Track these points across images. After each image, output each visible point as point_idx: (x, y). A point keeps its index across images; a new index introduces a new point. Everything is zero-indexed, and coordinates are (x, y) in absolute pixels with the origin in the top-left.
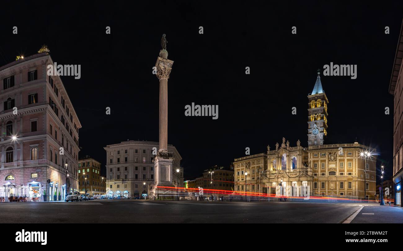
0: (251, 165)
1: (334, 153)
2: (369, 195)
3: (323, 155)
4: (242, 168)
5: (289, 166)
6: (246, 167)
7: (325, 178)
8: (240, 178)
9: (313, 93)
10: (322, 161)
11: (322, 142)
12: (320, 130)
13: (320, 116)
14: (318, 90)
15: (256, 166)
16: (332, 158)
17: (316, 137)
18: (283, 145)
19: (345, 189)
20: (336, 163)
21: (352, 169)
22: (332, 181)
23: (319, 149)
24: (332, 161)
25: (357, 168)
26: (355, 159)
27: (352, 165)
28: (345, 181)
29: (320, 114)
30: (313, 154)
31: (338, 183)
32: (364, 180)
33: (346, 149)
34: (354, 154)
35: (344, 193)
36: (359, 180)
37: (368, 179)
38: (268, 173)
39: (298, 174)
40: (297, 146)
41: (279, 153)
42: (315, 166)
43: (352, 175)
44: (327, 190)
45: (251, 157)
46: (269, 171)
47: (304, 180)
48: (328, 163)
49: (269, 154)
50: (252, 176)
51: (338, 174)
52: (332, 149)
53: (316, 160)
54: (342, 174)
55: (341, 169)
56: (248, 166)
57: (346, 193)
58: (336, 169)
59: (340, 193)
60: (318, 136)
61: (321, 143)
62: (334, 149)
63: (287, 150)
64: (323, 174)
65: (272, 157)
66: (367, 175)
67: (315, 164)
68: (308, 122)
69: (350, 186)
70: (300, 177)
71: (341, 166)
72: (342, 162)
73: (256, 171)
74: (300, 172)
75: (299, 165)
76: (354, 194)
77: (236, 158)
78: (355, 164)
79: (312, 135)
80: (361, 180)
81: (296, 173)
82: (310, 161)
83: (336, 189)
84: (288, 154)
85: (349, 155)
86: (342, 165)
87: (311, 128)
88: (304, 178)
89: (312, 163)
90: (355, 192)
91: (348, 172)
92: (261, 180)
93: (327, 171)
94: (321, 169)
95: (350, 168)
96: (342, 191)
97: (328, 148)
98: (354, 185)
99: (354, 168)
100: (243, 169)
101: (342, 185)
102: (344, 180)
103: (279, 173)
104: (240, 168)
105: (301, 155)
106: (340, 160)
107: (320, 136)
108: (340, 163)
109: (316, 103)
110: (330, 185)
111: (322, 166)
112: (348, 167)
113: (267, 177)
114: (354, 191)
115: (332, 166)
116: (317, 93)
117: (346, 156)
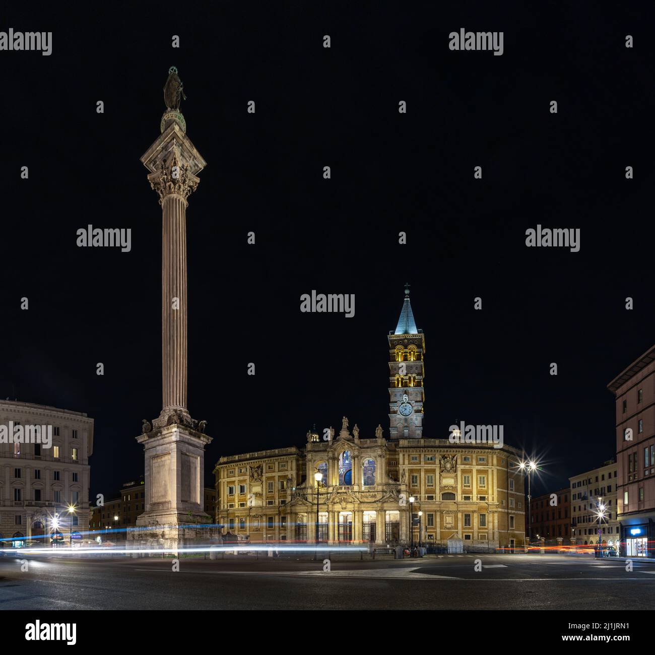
0: (264, 471)
1: (450, 457)
2: (515, 539)
3: (428, 460)
4: (241, 478)
5: (359, 479)
6: (253, 476)
7: (434, 506)
8: (237, 501)
9: (399, 332)
10: (427, 471)
11: (419, 432)
12: (415, 408)
13: (414, 378)
14: (407, 325)
15: (276, 474)
16: (448, 466)
17: (406, 420)
18: (344, 434)
19: (474, 529)
20: (456, 476)
21: (486, 488)
22: (448, 512)
23: (423, 447)
24: (449, 471)
25: (495, 488)
26: (493, 471)
27: (486, 482)
28: (473, 512)
29: (414, 375)
30: (409, 455)
31: (460, 515)
32: (506, 511)
33: (476, 450)
34: (490, 461)
35: (473, 535)
36: (500, 510)
37: (512, 509)
38: (309, 491)
39: (379, 496)
40: (376, 437)
41: (335, 450)
42: (414, 479)
43: (486, 501)
44: (438, 530)
45: (264, 454)
46: (312, 488)
47: (392, 508)
48: (440, 475)
49: (310, 451)
50: (267, 498)
51: (459, 498)
52: (449, 450)
53: (415, 468)
54: (467, 498)
55: (465, 488)
56: (256, 475)
57: (476, 535)
58: (456, 487)
59: (464, 534)
60: (411, 419)
61: (418, 435)
62: (452, 450)
63: (353, 443)
64: (431, 498)
65: (318, 458)
66: (511, 500)
67: (413, 476)
68: (390, 390)
69: (483, 523)
70: (383, 503)
71: (465, 483)
72: (467, 475)
73: (277, 485)
74: (383, 491)
75: (379, 476)
76: (491, 537)
77: (224, 456)
78: (493, 479)
79: (398, 416)
80: (503, 510)
81: (374, 493)
82: (404, 470)
83: (456, 527)
84: (356, 453)
85: (481, 462)
86: (467, 481)
87: (396, 402)
88: (393, 505)
89: (407, 474)
90: (493, 533)
91: (479, 496)
92: (292, 506)
93: (438, 491)
94: (425, 487)
95: (482, 487)
96: (468, 532)
97: (439, 447)
98: (491, 519)
99: (490, 487)
100: (245, 481)
101: (467, 519)
102: (472, 509)
103: (338, 493)
104: (236, 479)
105: (384, 457)
106: (463, 471)
107: (417, 420)
108: (463, 477)
109: (405, 353)
110: (444, 520)
111: (428, 480)
112: (479, 485)
113: (307, 500)
114: (491, 532)
115: (448, 481)
116: (406, 332)
117: (474, 463)
